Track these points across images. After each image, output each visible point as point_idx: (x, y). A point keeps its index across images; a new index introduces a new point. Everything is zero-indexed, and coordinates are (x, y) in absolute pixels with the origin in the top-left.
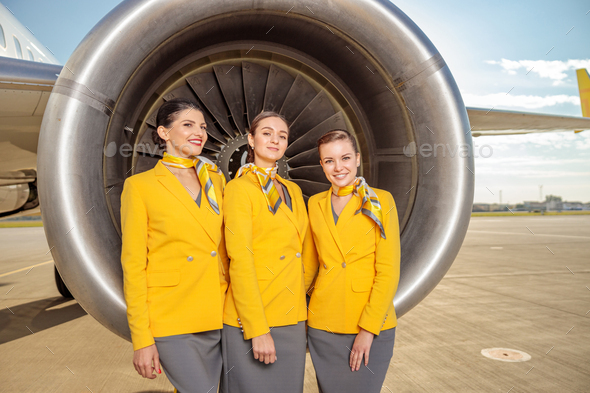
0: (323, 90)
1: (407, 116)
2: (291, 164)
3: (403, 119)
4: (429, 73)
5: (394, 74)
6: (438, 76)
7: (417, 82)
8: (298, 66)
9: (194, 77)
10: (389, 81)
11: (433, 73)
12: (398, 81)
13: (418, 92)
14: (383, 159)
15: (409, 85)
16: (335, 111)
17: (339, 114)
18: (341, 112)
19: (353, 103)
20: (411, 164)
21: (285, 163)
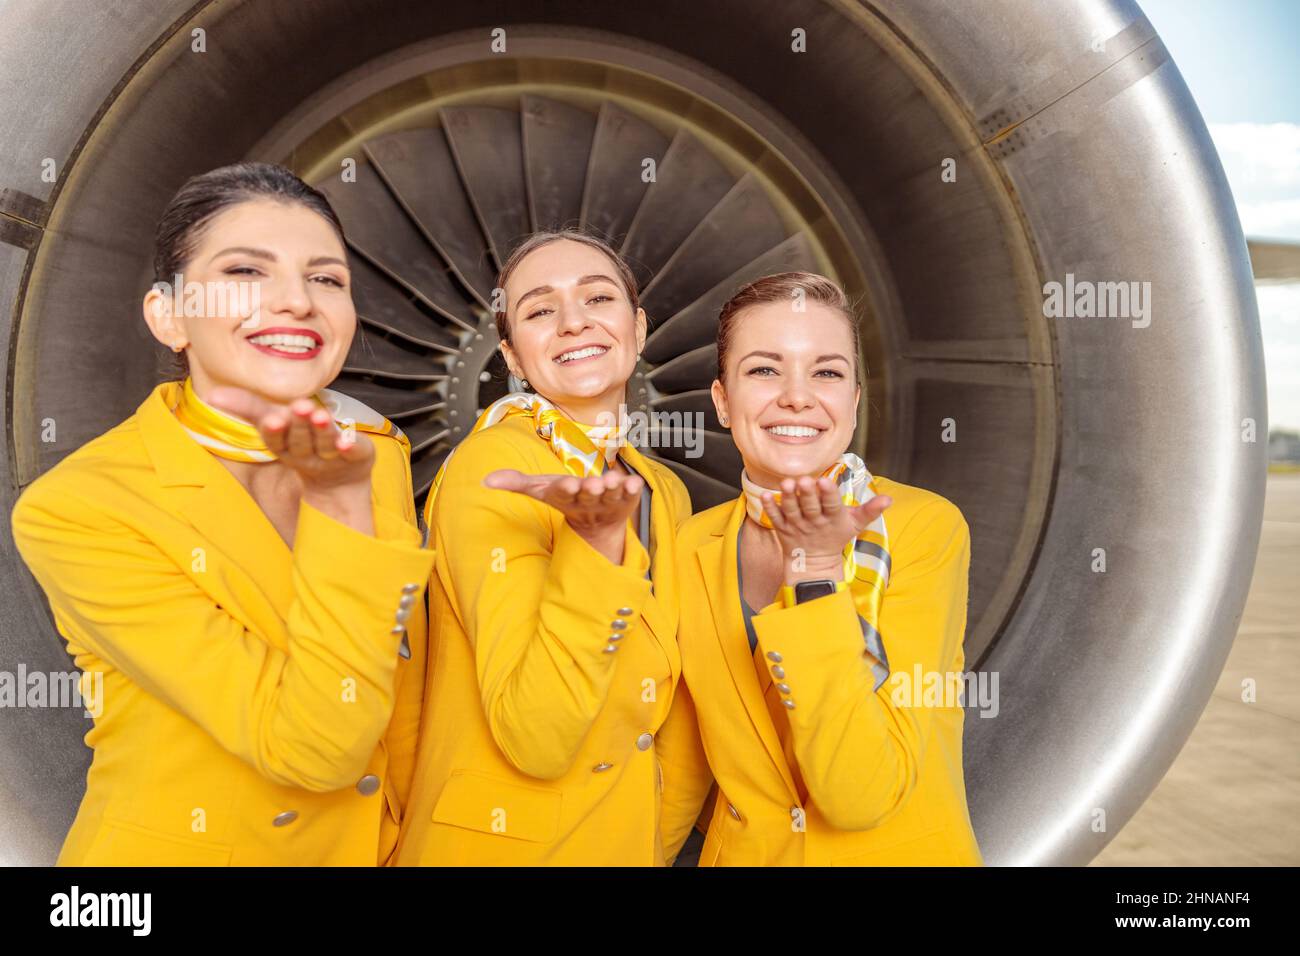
0: (753, 173)
1: (1020, 240)
2: (661, 385)
3: (1006, 248)
4: (1113, 88)
5: (981, 99)
6: (1146, 97)
7: (1067, 121)
8: (681, 103)
9: (386, 139)
10: (963, 124)
11: (1127, 83)
12: (997, 120)
13: (1066, 155)
14: (933, 373)
15: (1037, 131)
16: (786, 233)
17: (797, 240)
18: (805, 236)
19: (838, 207)
20: (1032, 393)
21: (642, 382)
